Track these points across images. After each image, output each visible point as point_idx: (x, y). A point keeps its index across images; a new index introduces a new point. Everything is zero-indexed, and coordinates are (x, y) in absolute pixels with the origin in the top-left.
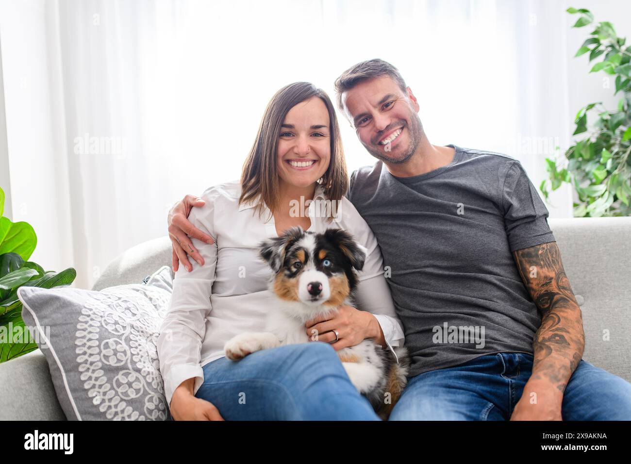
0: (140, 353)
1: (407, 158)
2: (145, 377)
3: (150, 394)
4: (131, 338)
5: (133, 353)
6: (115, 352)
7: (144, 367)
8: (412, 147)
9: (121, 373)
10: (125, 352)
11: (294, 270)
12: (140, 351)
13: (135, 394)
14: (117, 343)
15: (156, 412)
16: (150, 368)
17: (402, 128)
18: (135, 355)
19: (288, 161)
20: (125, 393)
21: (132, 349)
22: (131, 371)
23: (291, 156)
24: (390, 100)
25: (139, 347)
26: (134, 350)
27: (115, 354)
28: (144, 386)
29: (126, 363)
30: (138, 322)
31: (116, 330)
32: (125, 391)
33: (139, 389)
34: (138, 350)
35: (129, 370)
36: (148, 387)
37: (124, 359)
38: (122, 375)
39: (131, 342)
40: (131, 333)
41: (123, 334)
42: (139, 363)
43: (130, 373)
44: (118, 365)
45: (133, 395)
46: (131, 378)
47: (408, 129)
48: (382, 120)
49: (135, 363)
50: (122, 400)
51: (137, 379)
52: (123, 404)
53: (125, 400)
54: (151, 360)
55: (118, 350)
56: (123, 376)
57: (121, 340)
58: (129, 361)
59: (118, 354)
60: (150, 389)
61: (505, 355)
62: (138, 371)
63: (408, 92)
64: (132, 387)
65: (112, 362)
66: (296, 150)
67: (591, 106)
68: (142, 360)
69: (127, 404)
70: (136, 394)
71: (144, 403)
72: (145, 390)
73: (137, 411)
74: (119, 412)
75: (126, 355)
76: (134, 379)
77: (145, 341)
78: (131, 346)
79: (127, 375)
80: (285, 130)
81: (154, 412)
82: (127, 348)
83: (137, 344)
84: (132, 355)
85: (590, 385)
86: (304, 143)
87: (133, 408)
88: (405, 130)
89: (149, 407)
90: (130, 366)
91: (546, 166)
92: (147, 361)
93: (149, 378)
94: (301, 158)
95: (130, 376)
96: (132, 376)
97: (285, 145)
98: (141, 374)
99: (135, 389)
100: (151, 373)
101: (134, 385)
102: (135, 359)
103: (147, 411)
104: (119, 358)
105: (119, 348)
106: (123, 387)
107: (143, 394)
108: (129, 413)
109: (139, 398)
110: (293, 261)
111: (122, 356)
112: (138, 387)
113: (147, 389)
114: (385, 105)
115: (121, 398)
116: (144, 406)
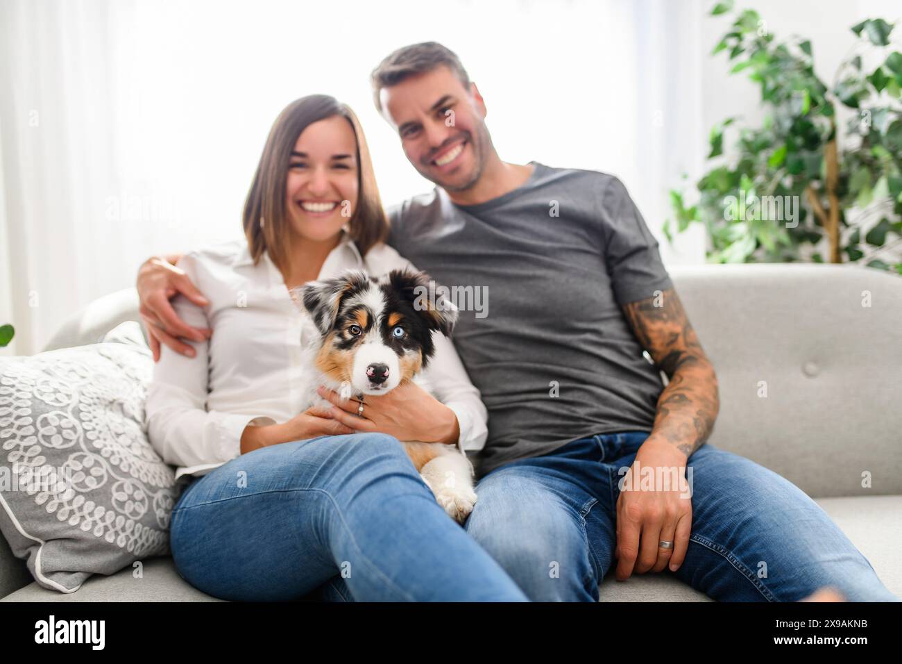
0: (97, 427)
1: (471, 184)
2: (107, 459)
3: (118, 481)
4: (81, 409)
5: (86, 428)
6: (60, 430)
7: (105, 446)
8: (477, 169)
9: (72, 456)
10: (74, 429)
11: (349, 336)
12: (97, 424)
13: (96, 483)
14: (60, 417)
15: (130, 504)
16: (114, 447)
17: (464, 144)
18: (89, 431)
19: (300, 203)
20: (81, 483)
21: (84, 424)
22: (87, 453)
23: (305, 196)
24: (448, 103)
25: (94, 420)
26: (87, 425)
27: (59, 432)
28: (107, 471)
29: (78, 443)
30: (89, 386)
31: (57, 400)
32: (81, 480)
33: (102, 477)
34: (93, 424)
35: (83, 451)
36: (114, 472)
37: (74, 437)
38: (74, 459)
39: (81, 414)
40: (80, 402)
41: (68, 405)
42: (97, 441)
43: (85, 456)
44: (66, 446)
45: (93, 485)
46: (88, 463)
47: (473, 145)
48: (437, 132)
49: (91, 441)
50: (78, 493)
51: (97, 463)
52: (81, 499)
53: (82, 493)
54: (115, 436)
55: (63, 426)
56: (75, 462)
57: (66, 412)
58: (81, 440)
59: (64, 432)
60: (117, 474)
61: (603, 437)
62: (97, 451)
63: (472, 89)
64: (90, 475)
65: (57, 443)
66: (310, 187)
67: (729, 122)
68: (101, 436)
69: (86, 497)
70: (98, 484)
71: (111, 494)
72: (110, 477)
73: (101, 505)
74: (76, 511)
75: (75, 432)
76: (92, 463)
77: (103, 412)
78: (83, 419)
79: (80, 458)
80: (296, 159)
81: (127, 505)
82: (76, 422)
83: (91, 416)
84: (86, 431)
85: (711, 470)
86: (321, 178)
87: (95, 502)
88: (469, 146)
89: (119, 499)
90: (83, 446)
91: (670, 200)
92: (109, 437)
93: (115, 460)
94: (318, 199)
95: (86, 459)
96: (89, 460)
97: (295, 180)
98: (101, 455)
99: (95, 477)
100: (116, 453)
101: (93, 471)
102: (90, 436)
103: (116, 504)
104: (66, 436)
105: (64, 423)
106: (78, 476)
107: (108, 482)
108: (90, 510)
109: (102, 488)
110: (348, 323)
111: (69, 434)
112: (100, 474)
113: (113, 474)
114: (440, 110)
115: (76, 491)
116: (111, 498)
